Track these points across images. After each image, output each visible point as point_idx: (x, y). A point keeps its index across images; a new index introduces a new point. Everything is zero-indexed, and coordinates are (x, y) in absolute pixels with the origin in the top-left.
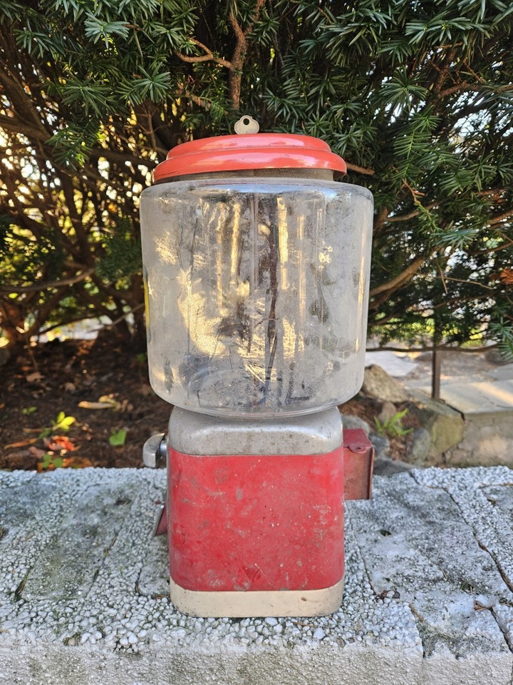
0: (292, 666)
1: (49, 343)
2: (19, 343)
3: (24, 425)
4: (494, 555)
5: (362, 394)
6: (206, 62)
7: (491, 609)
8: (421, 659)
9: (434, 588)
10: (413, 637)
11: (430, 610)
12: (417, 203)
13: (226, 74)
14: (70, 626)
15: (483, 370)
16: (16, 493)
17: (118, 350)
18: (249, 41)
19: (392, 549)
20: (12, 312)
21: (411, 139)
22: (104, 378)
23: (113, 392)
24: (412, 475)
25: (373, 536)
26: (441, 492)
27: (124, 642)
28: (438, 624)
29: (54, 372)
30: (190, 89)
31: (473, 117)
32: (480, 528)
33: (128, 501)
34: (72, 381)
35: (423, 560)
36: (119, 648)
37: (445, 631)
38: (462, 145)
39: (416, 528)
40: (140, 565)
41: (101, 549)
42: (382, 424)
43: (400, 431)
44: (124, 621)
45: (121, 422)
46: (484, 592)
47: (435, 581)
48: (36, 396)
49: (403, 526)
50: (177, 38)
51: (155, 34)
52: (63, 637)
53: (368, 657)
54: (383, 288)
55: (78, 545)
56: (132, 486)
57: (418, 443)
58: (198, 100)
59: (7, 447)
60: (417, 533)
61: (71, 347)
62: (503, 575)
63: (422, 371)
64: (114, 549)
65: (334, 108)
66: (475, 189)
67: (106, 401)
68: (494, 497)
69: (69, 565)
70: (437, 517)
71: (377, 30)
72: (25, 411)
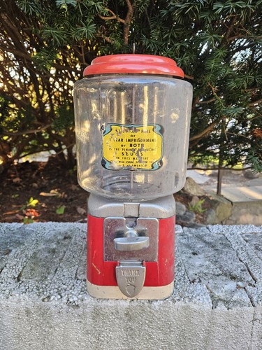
0: (150, 312)
1: (24, 163)
2: (8, 163)
3: (13, 204)
4: (246, 265)
5: (182, 192)
6: (112, 20)
7: (244, 288)
8: (211, 310)
9: (217, 278)
10: (208, 299)
11: (215, 288)
12: (215, 94)
13: (122, 26)
14: (45, 293)
15: (242, 181)
16: (14, 233)
17: (59, 167)
18: (134, 10)
19: (198, 261)
20: (5, 147)
21: (213, 61)
22: (52, 181)
23: (57, 188)
24: (207, 228)
25: (189, 255)
26: (222, 236)
27: (71, 300)
28: (219, 294)
29: (27, 177)
30: (103, 33)
31: (243, 52)
32: (240, 252)
33: (70, 238)
34: (36, 182)
35: (212, 266)
36: (69, 303)
37: (222, 298)
38: (238, 66)
39: (209, 252)
40: (77, 266)
41: (58, 259)
42: (192, 206)
43: (200, 210)
44: (71, 291)
45: (62, 203)
46: (241, 281)
47: (218, 275)
48: (18, 189)
49: (203, 251)
50: (100, 7)
51: (88, 5)
52: (42, 298)
53: (186, 308)
54: (196, 137)
55: (46, 257)
56: (71, 231)
57: (210, 216)
58: (108, 39)
59: (4, 214)
60: (210, 254)
61: (34, 165)
62: (250, 273)
63: (212, 181)
64: (64, 259)
65: (175, 45)
66: (243, 88)
67: (54, 192)
68: (247, 238)
69: (43, 266)
70: (219, 247)
71: (199, 6)
72: (13, 196)
